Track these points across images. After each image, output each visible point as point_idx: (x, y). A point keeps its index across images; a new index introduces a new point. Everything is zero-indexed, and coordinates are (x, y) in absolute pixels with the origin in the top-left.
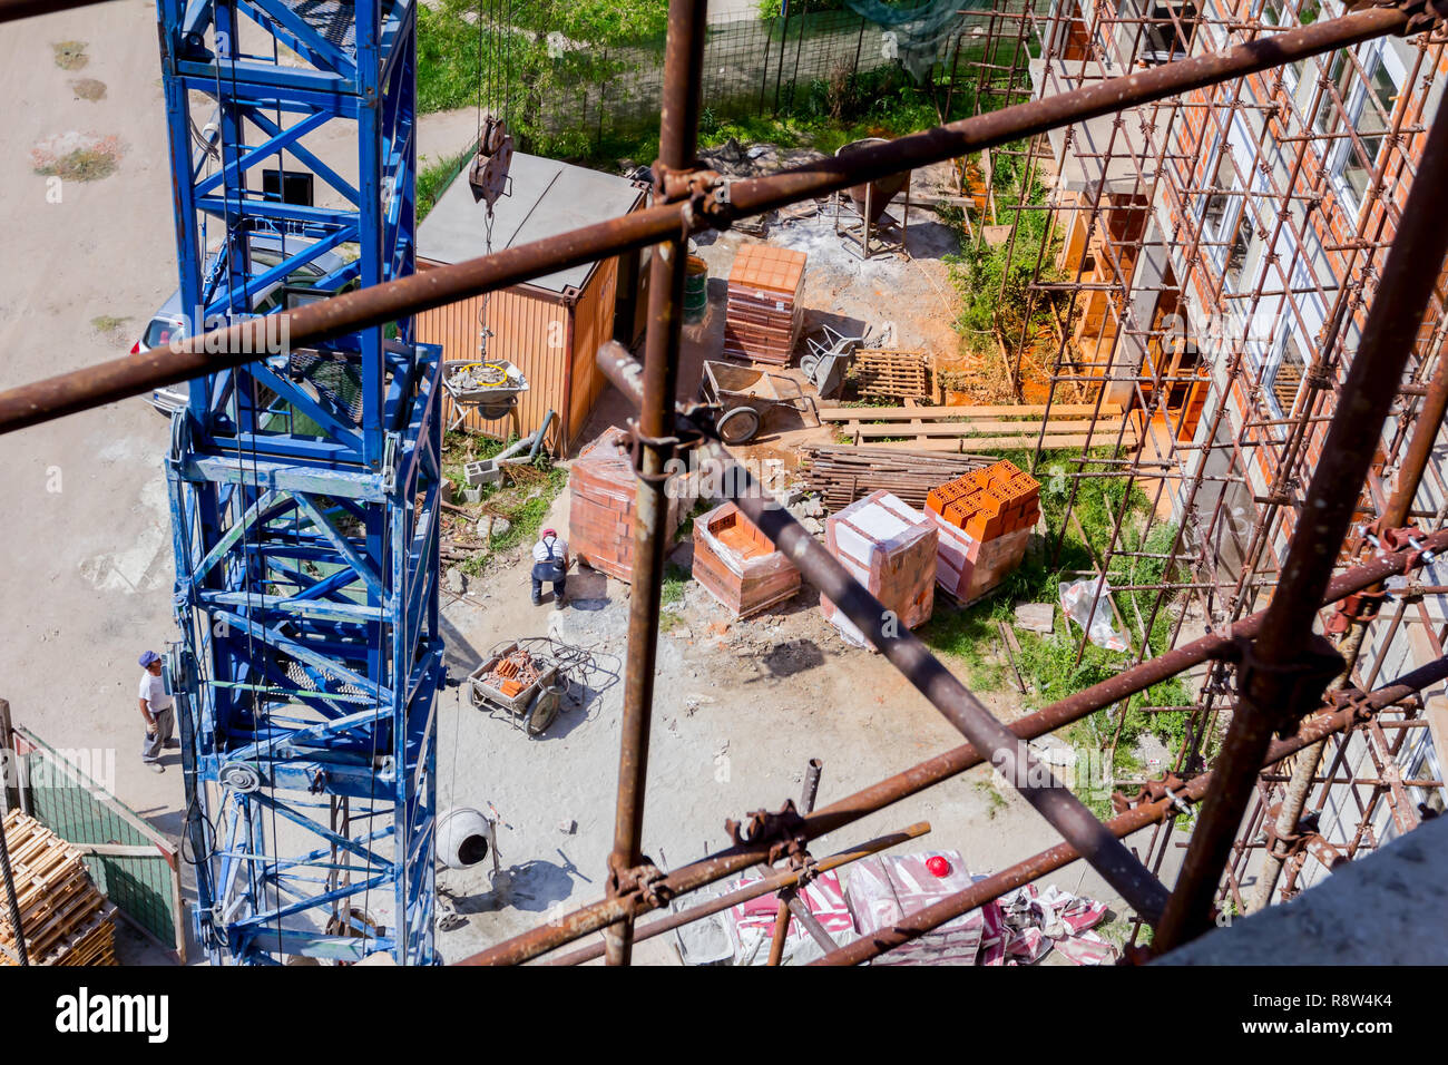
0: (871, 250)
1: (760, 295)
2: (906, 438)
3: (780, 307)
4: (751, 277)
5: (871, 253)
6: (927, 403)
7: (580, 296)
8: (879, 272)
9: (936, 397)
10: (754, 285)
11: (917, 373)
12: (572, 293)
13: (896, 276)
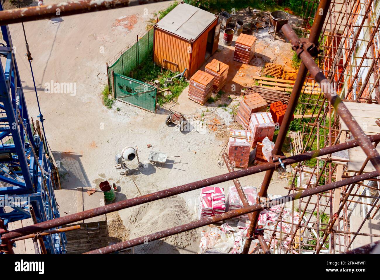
0: (276, 38)
1: (243, 46)
2: (272, 86)
3: (247, 50)
4: (241, 42)
5: (276, 39)
6: (280, 78)
7: (194, 42)
8: (277, 44)
9: (282, 77)
10: (241, 44)
11: (279, 70)
12: (192, 41)
13: (281, 45)
